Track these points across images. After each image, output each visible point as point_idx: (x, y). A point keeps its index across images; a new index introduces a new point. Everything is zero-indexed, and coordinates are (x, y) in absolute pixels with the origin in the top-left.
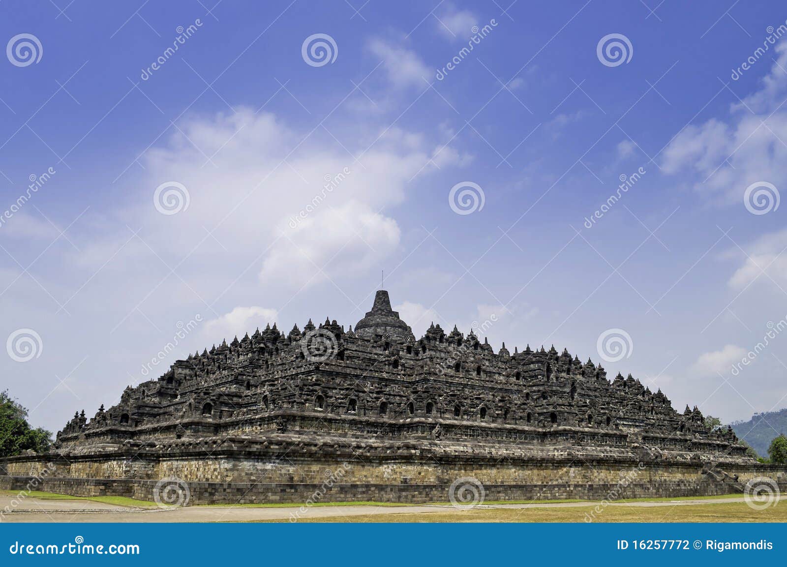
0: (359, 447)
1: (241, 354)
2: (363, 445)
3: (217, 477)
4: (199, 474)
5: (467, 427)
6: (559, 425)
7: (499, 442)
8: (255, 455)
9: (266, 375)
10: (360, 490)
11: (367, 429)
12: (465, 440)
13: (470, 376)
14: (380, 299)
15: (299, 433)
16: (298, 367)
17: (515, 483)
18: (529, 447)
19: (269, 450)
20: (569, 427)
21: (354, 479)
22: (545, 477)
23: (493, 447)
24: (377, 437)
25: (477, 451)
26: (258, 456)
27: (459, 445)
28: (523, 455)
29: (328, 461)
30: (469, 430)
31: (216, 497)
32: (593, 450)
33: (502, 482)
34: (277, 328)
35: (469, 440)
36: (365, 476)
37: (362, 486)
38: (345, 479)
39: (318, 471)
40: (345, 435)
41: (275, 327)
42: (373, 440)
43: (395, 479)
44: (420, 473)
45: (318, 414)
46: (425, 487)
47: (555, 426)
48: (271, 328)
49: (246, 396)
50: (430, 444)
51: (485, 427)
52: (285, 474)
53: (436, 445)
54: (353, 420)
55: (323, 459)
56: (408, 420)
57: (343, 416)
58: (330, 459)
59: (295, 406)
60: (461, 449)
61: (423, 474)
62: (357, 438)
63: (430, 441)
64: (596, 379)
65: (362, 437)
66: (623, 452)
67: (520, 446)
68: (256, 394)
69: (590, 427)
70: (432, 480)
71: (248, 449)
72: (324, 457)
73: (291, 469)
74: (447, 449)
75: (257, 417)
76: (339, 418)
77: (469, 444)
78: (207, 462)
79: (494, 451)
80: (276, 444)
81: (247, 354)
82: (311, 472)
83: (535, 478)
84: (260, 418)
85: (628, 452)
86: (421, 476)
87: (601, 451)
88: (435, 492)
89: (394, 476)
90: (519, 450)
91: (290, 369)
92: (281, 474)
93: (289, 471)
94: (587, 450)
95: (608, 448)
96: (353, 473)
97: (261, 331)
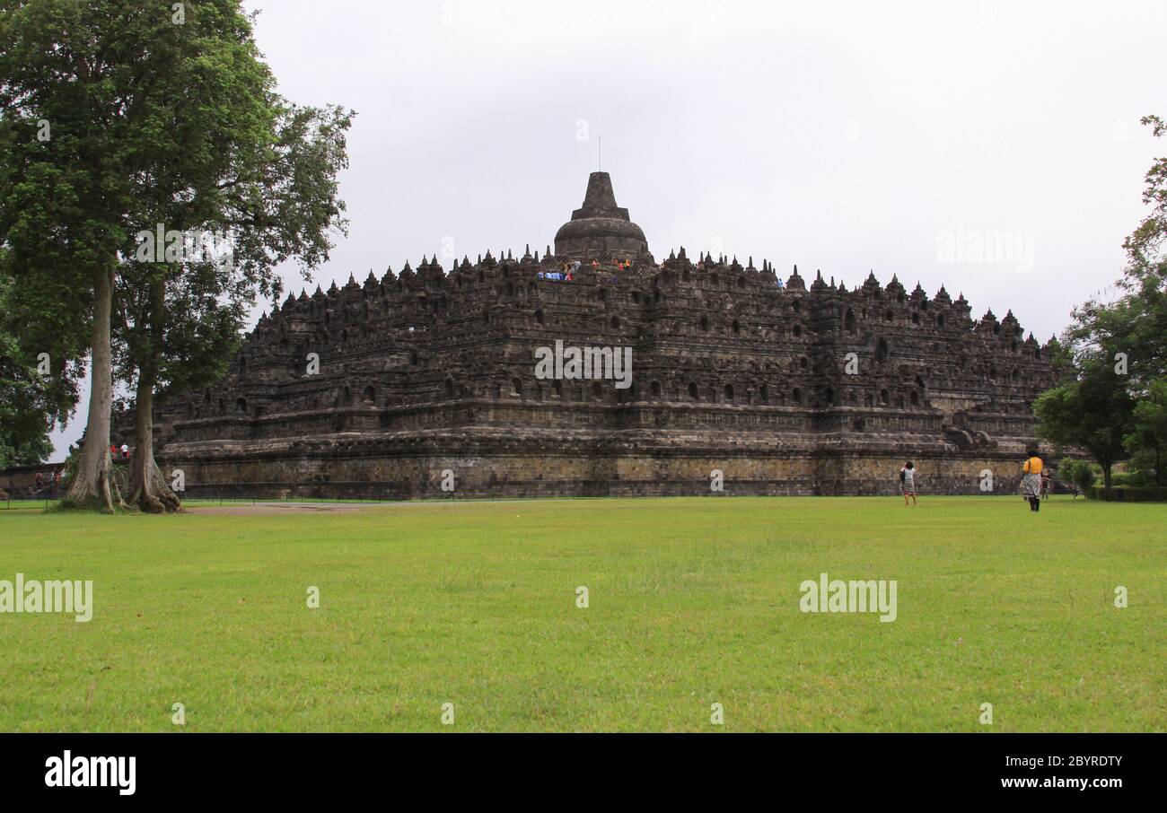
0: (565, 441)
1: (391, 306)
2: (570, 438)
3: (418, 476)
4: (394, 473)
5: (705, 411)
6: (835, 405)
7: (750, 429)
8: (456, 453)
9: (435, 340)
10: (568, 486)
11: (575, 416)
12: (702, 428)
13: (721, 335)
14: (597, 187)
15: (495, 424)
16: (481, 333)
17: (751, 479)
18: (791, 434)
19: (471, 447)
20: (849, 408)
21: (560, 476)
22: (793, 472)
23: (739, 435)
24: (587, 427)
25: (716, 441)
26: (459, 453)
27: (692, 434)
28: (781, 444)
29: (532, 457)
30: (707, 415)
31: (427, 495)
32: (882, 437)
33: (735, 478)
34: (438, 263)
35: (706, 426)
36: (573, 472)
37: (569, 483)
38: (551, 475)
39: (522, 468)
40: (548, 425)
41: (434, 260)
42: (582, 430)
43: (606, 475)
44: (634, 469)
45: (514, 401)
46: (636, 483)
47: (831, 405)
48: (430, 262)
49: (412, 373)
50: (654, 434)
51: (730, 410)
52: (488, 472)
53: (662, 434)
54: (558, 406)
55: (526, 455)
56: (628, 404)
57: (545, 402)
58: (534, 455)
59: (487, 393)
60: (695, 438)
61: (637, 469)
62: (563, 428)
63: (654, 430)
64: (937, 325)
65: (570, 426)
66: (930, 440)
67: (779, 433)
68: (427, 371)
69: (882, 407)
70: (648, 476)
71: (449, 447)
72: (528, 453)
73: (494, 467)
74: (677, 439)
75: (440, 405)
76: (539, 404)
77: (707, 432)
78: (404, 461)
79: (739, 441)
80: (478, 441)
81: (400, 307)
82: (514, 468)
83: (779, 473)
84: (444, 407)
85: (937, 439)
86: (635, 472)
87: (893, 438)
88: (648, 488)
89: (605, 472)
90: (776, 439)
91: (469, 334)
92: (483, 471)
93: (491, 468)
94: (871, 437)
95: (908, 434)
96: (560, 469)
97: (414, 268)
